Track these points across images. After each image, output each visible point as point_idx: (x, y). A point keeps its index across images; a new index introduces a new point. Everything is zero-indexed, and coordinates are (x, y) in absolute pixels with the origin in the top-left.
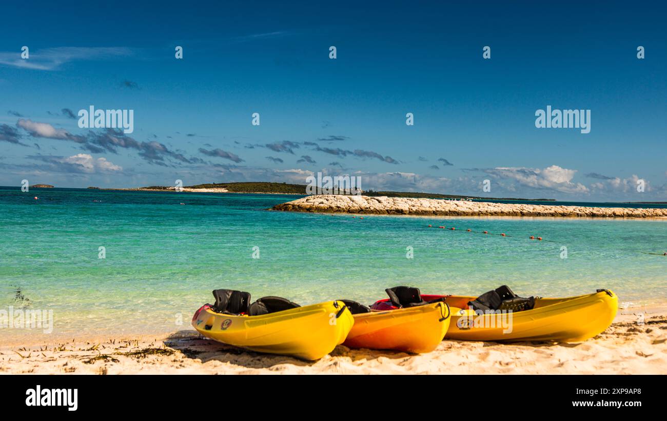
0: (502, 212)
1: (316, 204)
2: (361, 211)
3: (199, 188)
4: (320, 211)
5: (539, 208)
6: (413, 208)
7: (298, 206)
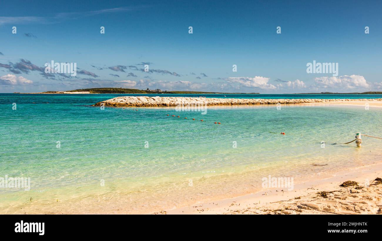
0: (221, 103)
1: (119, 102)
2: (143, 105)
3: (74, 92)
4: (121, 105)
5: (241, 100)
6: (172, 102)
7: (109, 103)
